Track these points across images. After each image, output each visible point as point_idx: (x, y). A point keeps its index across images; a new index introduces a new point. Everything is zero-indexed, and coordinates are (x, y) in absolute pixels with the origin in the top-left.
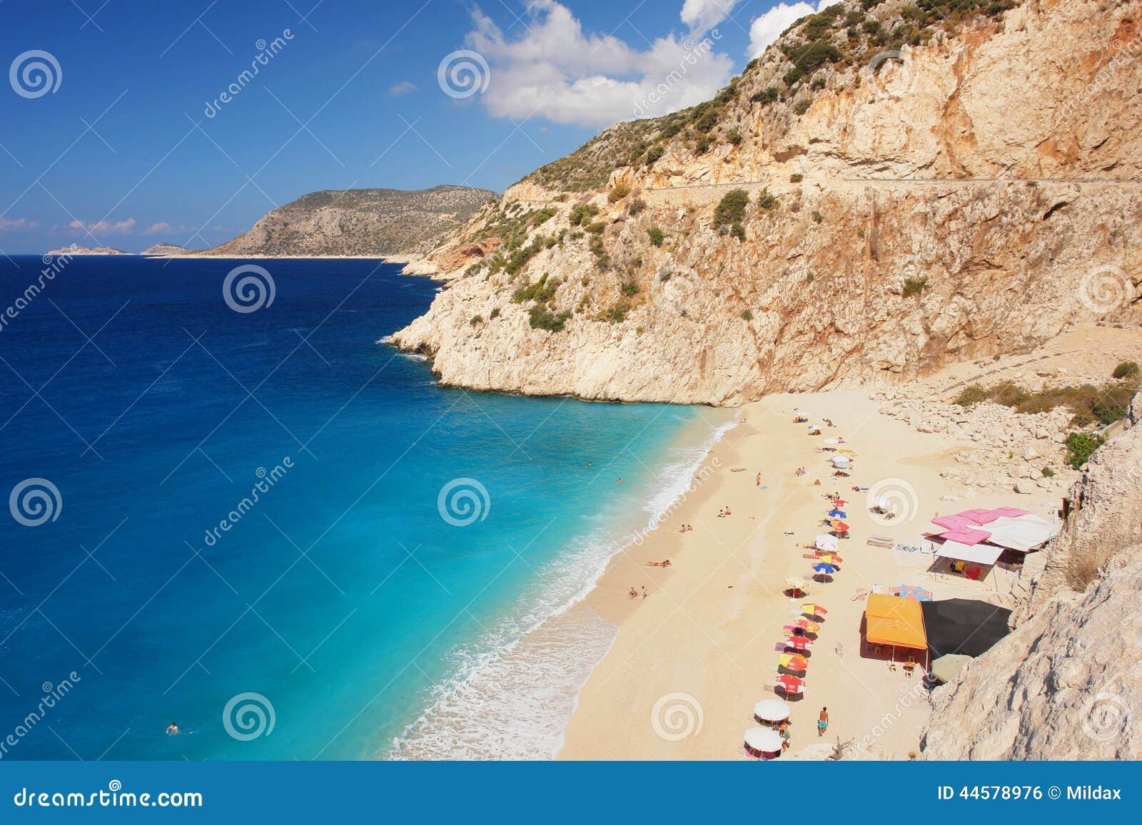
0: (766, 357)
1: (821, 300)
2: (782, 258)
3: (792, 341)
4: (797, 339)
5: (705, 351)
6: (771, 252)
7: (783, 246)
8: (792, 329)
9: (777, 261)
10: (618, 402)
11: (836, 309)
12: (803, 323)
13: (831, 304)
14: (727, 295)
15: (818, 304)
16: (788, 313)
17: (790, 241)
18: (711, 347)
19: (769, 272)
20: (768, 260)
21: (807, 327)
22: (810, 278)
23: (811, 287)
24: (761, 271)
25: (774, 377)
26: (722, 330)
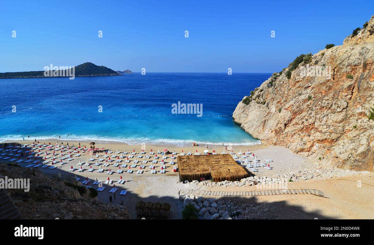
0: (278, 130)
1: (312, 110)
2: (302, 87)
3: (292, 126)
4: (295, 126)
5: (265, 121)
6: (297, 84)
7: (304, 82)
8: (294, 121)
9: (299, 89)
10: (244, 130)
11: (318, 116)
12: (299, 119)
13: (317, 113)
14: (277, 101)
15: (310, 112)
16: (295, 114)
17: (308, 79)
18: (268, 120)
19: (294, 93)
20: (295, 88)
21: (300, 122)
22: (310, 98)
23: (308, 103)
24: (291, 92)
25: (282, 139)
26: (272, 115)
